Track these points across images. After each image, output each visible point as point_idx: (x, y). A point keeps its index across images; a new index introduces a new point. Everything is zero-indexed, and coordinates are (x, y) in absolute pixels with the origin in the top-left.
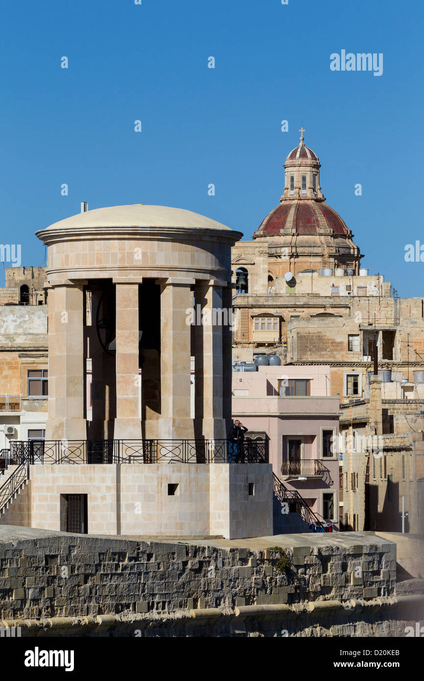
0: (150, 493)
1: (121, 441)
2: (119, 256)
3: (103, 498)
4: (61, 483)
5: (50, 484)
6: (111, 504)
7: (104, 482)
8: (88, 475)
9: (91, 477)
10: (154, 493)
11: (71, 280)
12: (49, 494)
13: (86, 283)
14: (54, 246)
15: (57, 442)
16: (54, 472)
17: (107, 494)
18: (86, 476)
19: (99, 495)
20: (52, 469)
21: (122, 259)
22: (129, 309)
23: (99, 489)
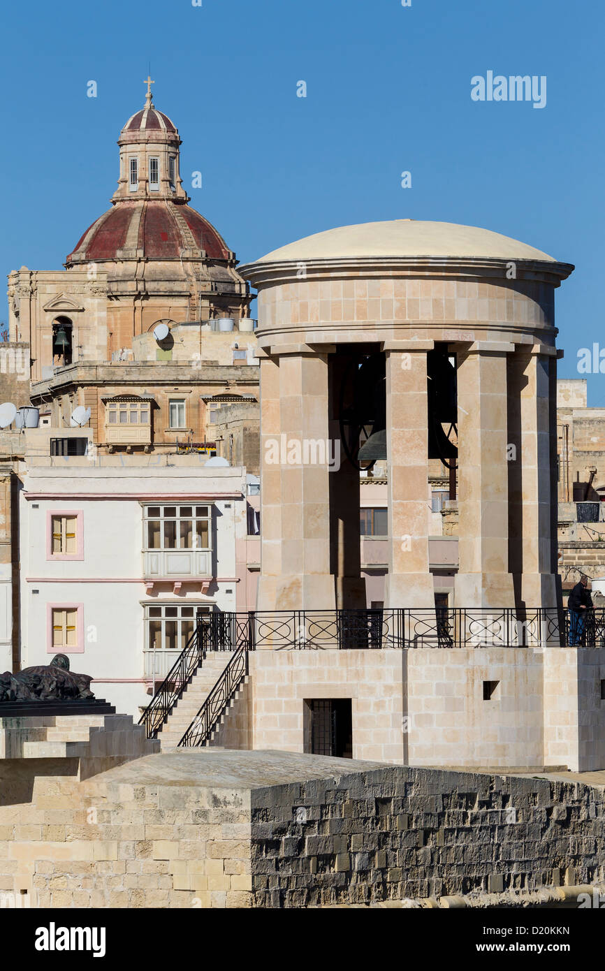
0: (456, 697)
1: (406, 612)
2: (395, 305)
3: (380, 705)
4: (305, 680)
5: (286, 683)
6: (393, 714)
7: (380, 678)
8: (353, 668)
9: (357, 671)
10: (460, 697)
11: (311, 345)
12: (284, 699)
13: (334, 350)
14: (278, 288)
15: (297, 614)
16: (292, 663)
17: (387, 699)
18: (349, 668)
19: (372, 700)
20: (288, 658)
21: (401, 310)
22: (411, 393)
23: (371, 690)
